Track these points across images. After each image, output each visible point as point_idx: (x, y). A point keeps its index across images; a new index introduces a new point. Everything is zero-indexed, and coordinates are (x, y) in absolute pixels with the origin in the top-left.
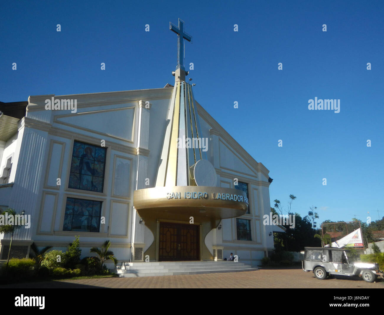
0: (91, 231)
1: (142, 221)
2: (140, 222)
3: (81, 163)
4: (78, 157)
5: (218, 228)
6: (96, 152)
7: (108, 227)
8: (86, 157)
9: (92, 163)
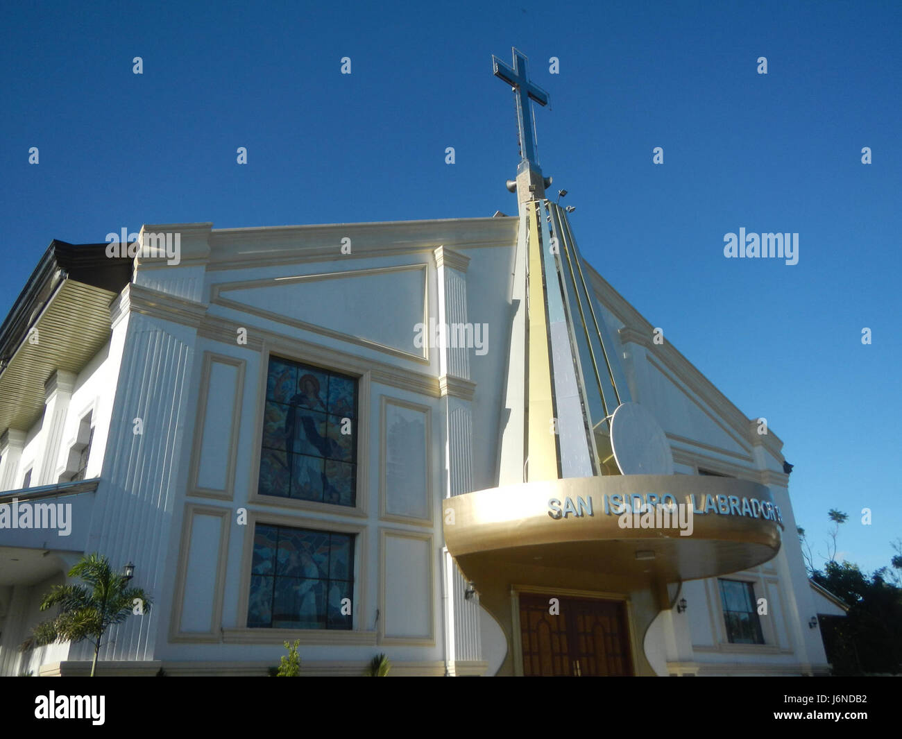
0: (327, 628)
1: (472, 592)
2: (468, 595)
3: (291, 420)
4: (280, 403)
5: (675, 608)
6: (331, 388)
7: (378, 612)
8: (302, 403)
9: (322, 422)
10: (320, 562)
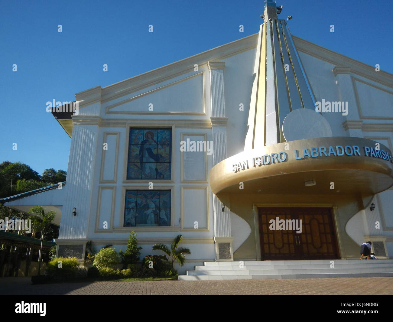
1: (225, 208)
3: (142, 150)
4: (136, 145)
5: (369, 208)
6: (159, 134)
7: (180, 219)
8: (146, 143)
9: (155, 149)
10: (156, 202)
